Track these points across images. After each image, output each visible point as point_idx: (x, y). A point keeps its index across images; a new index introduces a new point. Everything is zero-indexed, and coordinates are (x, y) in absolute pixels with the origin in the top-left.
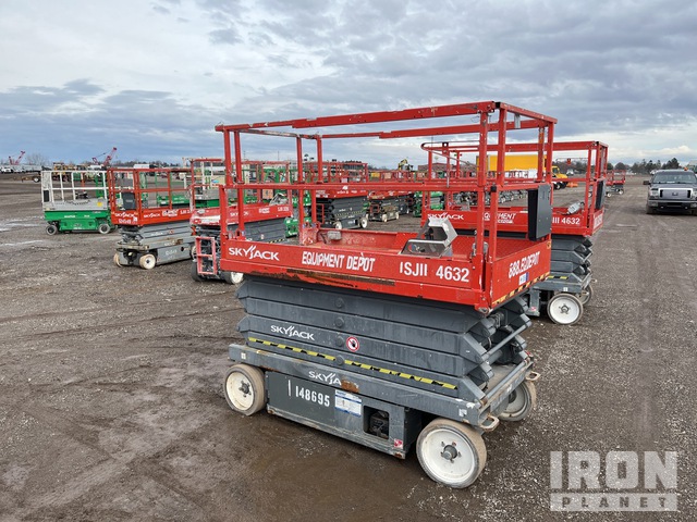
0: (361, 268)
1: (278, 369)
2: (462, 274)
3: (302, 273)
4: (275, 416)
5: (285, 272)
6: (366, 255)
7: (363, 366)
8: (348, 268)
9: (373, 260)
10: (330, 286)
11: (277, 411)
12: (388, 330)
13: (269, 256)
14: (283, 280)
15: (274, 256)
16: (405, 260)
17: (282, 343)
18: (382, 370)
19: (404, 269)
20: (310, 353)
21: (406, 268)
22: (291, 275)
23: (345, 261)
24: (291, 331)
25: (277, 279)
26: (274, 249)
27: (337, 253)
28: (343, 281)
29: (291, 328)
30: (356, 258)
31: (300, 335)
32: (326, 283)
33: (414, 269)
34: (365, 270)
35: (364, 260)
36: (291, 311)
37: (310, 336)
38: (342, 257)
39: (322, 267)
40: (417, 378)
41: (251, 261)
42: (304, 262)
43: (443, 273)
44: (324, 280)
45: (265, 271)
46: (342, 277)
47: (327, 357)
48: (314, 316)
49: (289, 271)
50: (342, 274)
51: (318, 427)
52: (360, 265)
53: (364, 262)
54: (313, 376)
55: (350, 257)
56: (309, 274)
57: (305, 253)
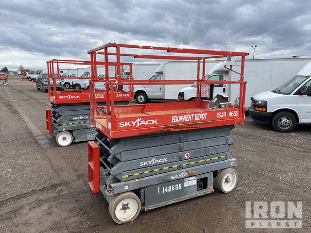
0: (201, 118)
1: (152, 184)
2: (236, 113)
3: (172, 127)
4: (150, 210)
5: (161, 129)
6: (203, 113)
7: (192, 163)
8: (195, 120)
9: (206, 114)
10: (187, 130)
11: (152, 207)
12: (203, 144)
13: (151, 122)
14: (160, 133)
15: (154, 122)
16: (218, 112)
17: (147, 170)
18: (200, 162)
19: (218, 115)
20: (165, 168)
21: (219, 115)
22: (166, 130)
23: (194, 117)
24: (154, 161)
25: (157, 134)
26: (154, 117)
27: (190, 114)
28: (194, 126)
29: (153, 160)
30: (199, 114)
31: (159, 161)
32: (185, 129)
33: (221, 115)
34: (203, 119)
35: (202, 115)
36: (153, 151)
37: (165, 160)
38: (193, 115)
39: (183, 122)
40: (212, 159)
41: (138, 128)
42: (173, 122)
43: (231, 114)
44: (184, 128)
45: (149, 131)
46: (193, 125)
47: (174, 166)
48: (167, 149)
49: (164, 128)
50: (193, 123)
51: (176, 201)
52: (201, 117)
53: (202, 116)
54: (173, 178)
55: (196, 115)
56: (176, 127)
57: (173, 117)
